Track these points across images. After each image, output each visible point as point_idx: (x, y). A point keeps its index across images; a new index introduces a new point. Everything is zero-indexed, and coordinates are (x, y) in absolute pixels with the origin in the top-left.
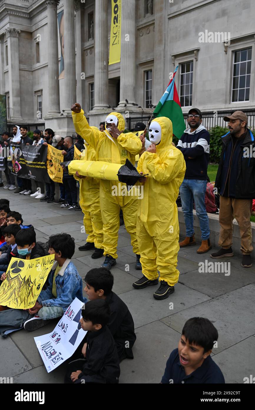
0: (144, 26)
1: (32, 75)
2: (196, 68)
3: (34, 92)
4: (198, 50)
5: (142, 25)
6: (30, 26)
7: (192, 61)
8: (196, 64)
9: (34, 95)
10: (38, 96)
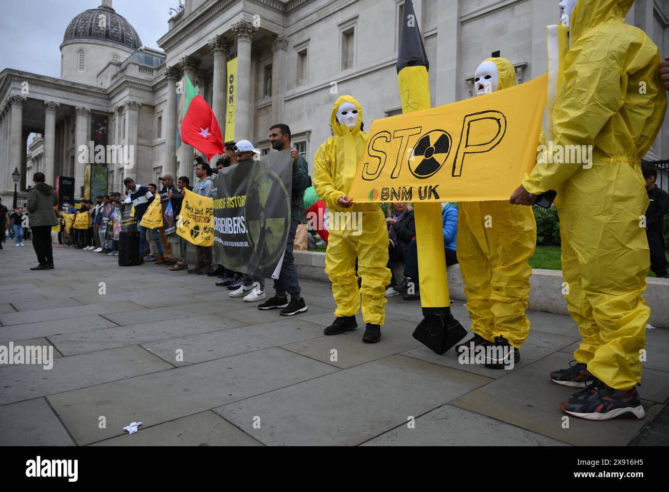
0: (263, 106)
1: (152, 150)
2: (308, 147)
3: (152, 169)
4: (310, 132)
5: (261, 105)
6: (152, 99)
7: (305, 142)
8: (308, 144)
9: (153, 172)
10: (157, 173)
